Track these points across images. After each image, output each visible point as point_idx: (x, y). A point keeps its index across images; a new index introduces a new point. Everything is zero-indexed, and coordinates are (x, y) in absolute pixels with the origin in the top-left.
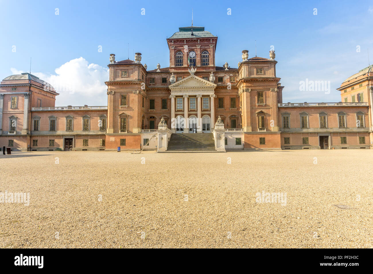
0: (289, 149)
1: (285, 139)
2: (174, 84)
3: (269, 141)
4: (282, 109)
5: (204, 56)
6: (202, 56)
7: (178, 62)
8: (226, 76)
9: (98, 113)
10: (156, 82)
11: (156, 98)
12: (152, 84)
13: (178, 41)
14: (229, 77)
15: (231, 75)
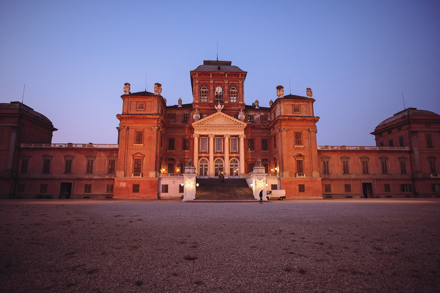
0: (331, 197)
1: (326, 186)
2: (199, 122)
3: (309, 188)
4: (322, 152)
6: (230, 91)
8: (256, 114)
9: (106, 152)
10: (176, 118)
11: (176, 136)
12: (172, 121)
13: (203, 74)
14: (259, 116)
15: (262, 114)
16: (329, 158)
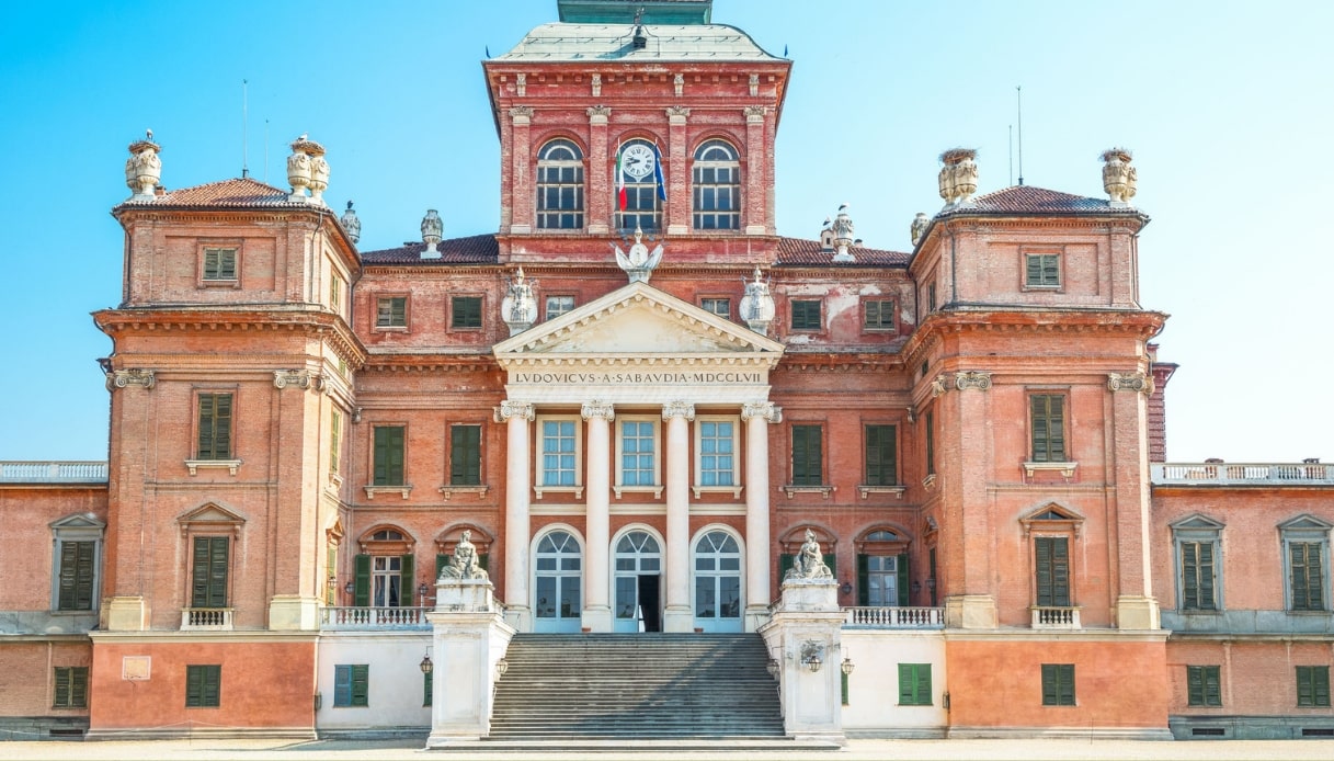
0: (1218, 733)
1: (1193, 672)
2: (529, 337)
3: (1100, 685)
4: (1173, 495)
5: (712, 170)
6: (697, 171)
7: (553, 204)
8: (838, 294)
9: (44, 502)
10: (415, 320)
11: (414, 414)
12: (393, 332)
13: (551, 77)
14: (854, 300)
15: (872, 289)
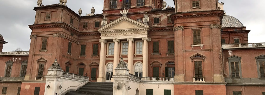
2: (105, 27)
7: (113, 5)
8: (163, 16)
10: (89, 26)
11: (87, 43)
12: (85, 29)
14: (166, 17)
15: (169, 15)
16: (239, 58)
